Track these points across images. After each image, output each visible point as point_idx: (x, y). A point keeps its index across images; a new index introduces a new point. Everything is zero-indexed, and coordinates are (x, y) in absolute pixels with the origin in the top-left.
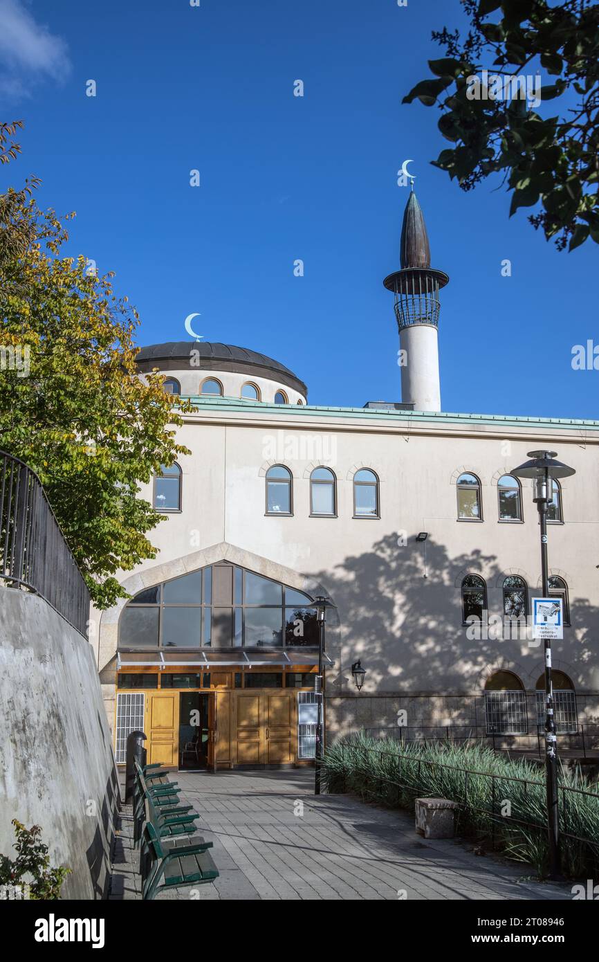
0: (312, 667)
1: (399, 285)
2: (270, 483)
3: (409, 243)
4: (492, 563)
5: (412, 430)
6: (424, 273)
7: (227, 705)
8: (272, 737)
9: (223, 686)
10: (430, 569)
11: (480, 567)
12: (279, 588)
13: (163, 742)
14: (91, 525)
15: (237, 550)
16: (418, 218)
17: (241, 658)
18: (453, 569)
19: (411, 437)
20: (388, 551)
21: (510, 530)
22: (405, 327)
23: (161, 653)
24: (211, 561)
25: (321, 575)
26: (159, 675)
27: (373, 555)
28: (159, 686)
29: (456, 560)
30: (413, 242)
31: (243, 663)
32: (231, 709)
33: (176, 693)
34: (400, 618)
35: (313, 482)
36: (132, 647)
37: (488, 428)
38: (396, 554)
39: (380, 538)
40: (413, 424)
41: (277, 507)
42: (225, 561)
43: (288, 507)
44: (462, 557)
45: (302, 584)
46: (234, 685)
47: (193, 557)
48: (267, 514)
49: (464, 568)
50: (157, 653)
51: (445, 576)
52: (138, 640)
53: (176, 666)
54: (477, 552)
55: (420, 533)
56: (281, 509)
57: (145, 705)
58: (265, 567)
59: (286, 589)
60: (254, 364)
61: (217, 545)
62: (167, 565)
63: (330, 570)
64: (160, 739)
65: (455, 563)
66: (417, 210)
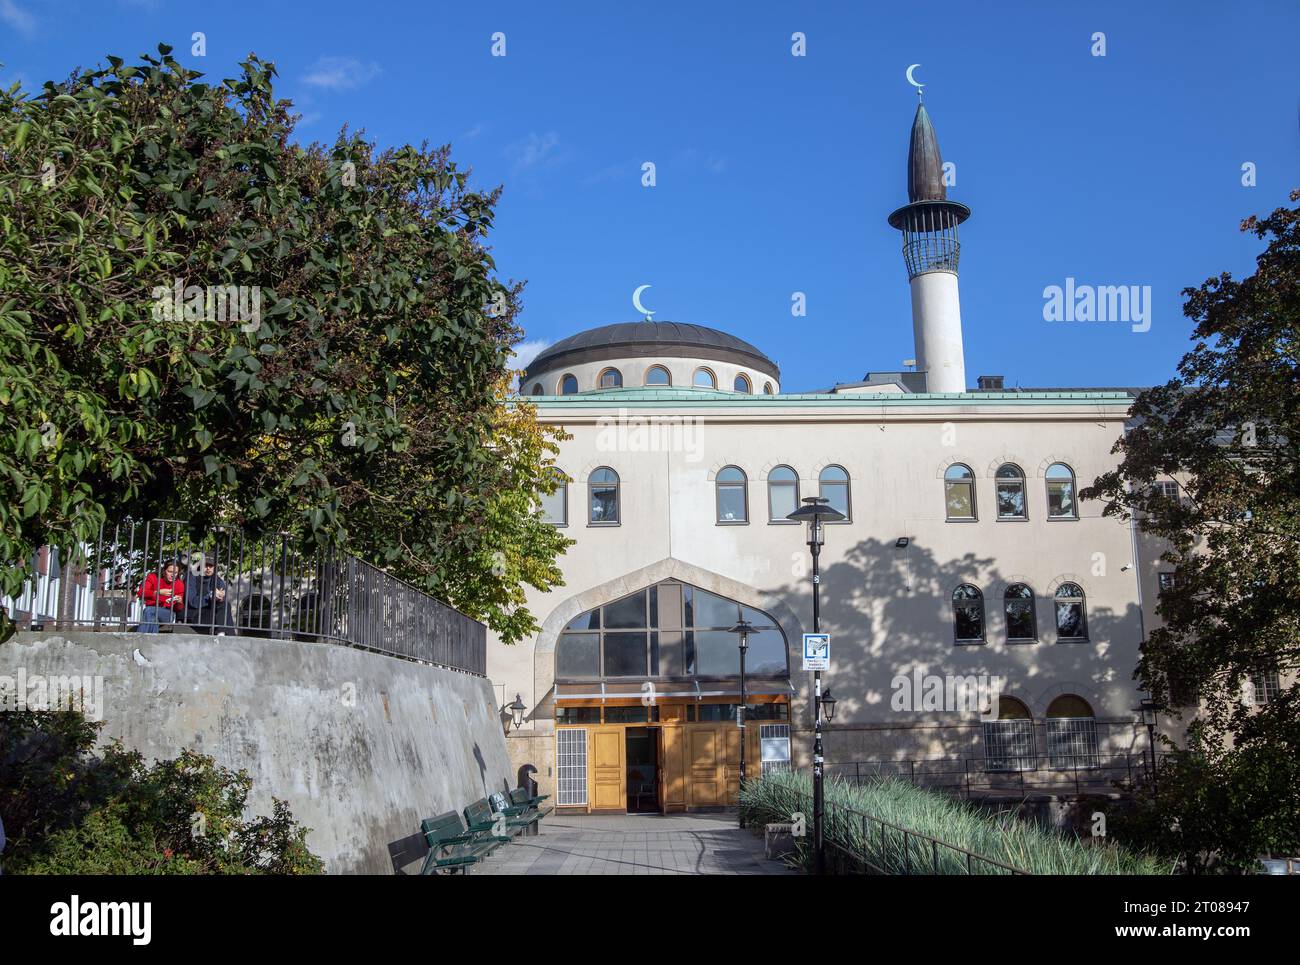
0: (775, 697)
1: (907, 225)
2: (721, 488)
3: (917, 171)
4: (990, 568)
5: (888, 417)
6: (936, 207)
7: (680, 741)
8: (732, 776)
9: (675, 720)
10: (916, 577)
11: (975, 573)
12: (734, 608)
13: (609, 782)
14: (474, 559)
15: (684, 565)
16: (927, 137)
17: (692, 688)
18: (942, 577)
19: (887, 425)
20: (863, 560)
21: (1012, 529)
22: (915, 276)
23: (603, 685)
24: (656, 580)
25: (784, 589)
26: (602, 709)
27: (845, 565)
28: (602, 721)
29: (945, 566)
30: (922, 168)
31: (694, 694)
32: (684, 746)
33: (621, 728)
34: (881, 637)
35: (772, 484)
36: (571, 678)
37: (980, 409)
38: (872, 562)
39: (853, 544)
40: (888, 410)
41: (731, 515)
42: (672, 579)
43: (744, 515)
44: (953, 562)
45: (762, 603)
46: (686, 718)
47: (634, 576)
48: (719, 523)
49: (955, 576)
50: (599, 684)
51: (934, 585)
52: (577, 669)
53: (620, 698)
54: (970, 556)
55: (900, 539)
56: (735, 516)
57: (587, 742)
58: (718, 583)
59: (743, 609)
60: (707, 346)
61: (661, 562)
62: (606, 585)
63: (793, 586)
64: (605, 779)
65: (944, 571)
66: (927, 127)
